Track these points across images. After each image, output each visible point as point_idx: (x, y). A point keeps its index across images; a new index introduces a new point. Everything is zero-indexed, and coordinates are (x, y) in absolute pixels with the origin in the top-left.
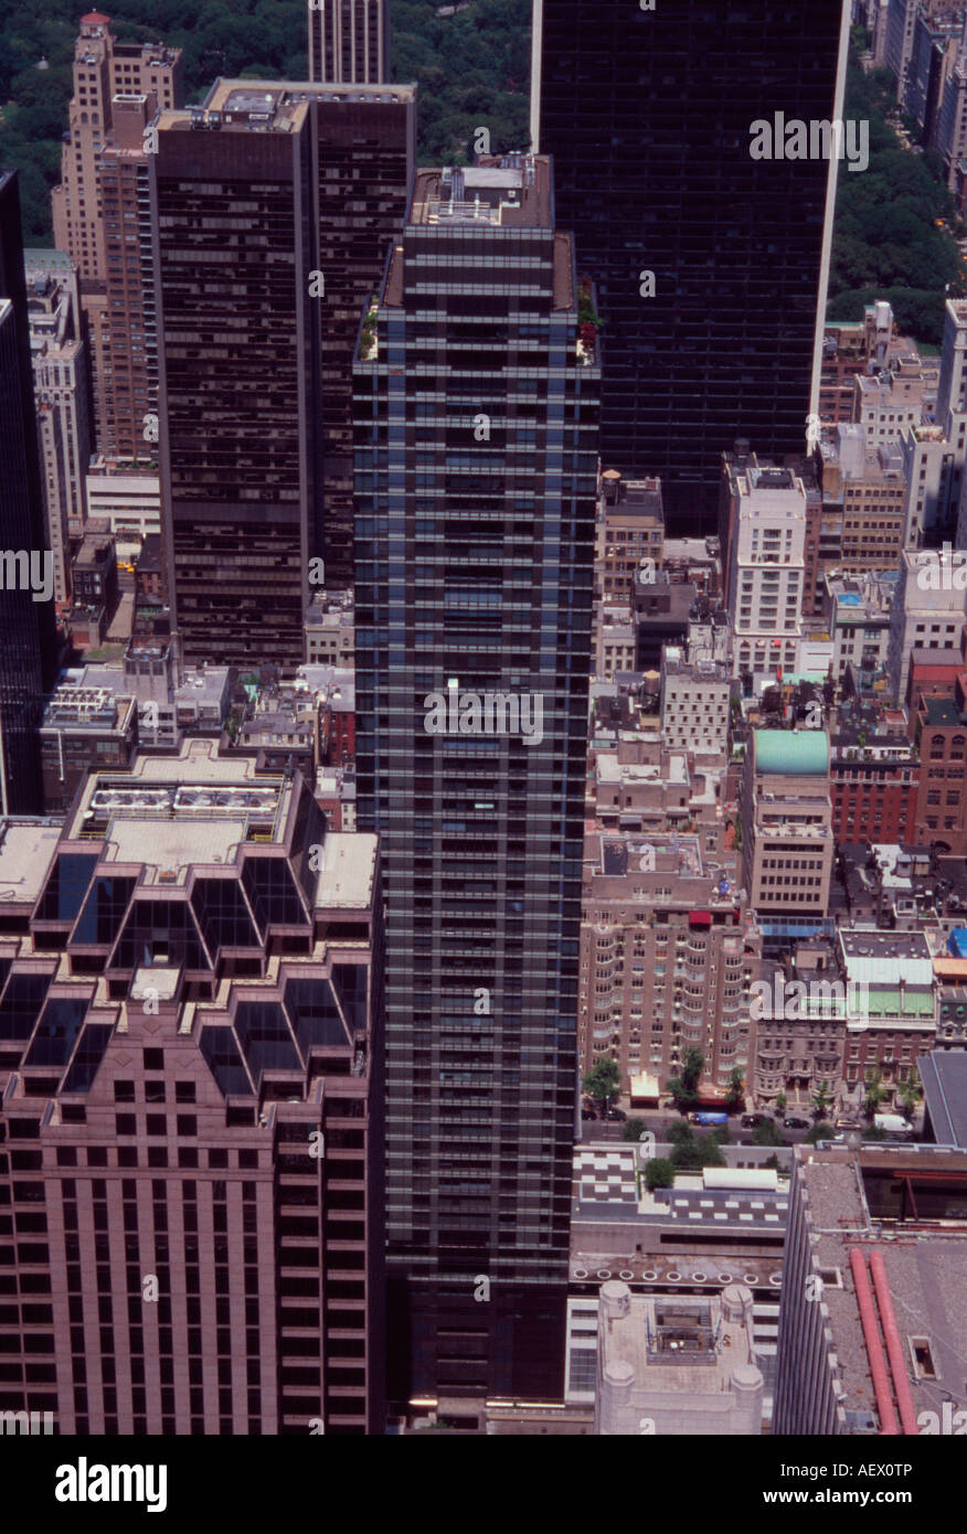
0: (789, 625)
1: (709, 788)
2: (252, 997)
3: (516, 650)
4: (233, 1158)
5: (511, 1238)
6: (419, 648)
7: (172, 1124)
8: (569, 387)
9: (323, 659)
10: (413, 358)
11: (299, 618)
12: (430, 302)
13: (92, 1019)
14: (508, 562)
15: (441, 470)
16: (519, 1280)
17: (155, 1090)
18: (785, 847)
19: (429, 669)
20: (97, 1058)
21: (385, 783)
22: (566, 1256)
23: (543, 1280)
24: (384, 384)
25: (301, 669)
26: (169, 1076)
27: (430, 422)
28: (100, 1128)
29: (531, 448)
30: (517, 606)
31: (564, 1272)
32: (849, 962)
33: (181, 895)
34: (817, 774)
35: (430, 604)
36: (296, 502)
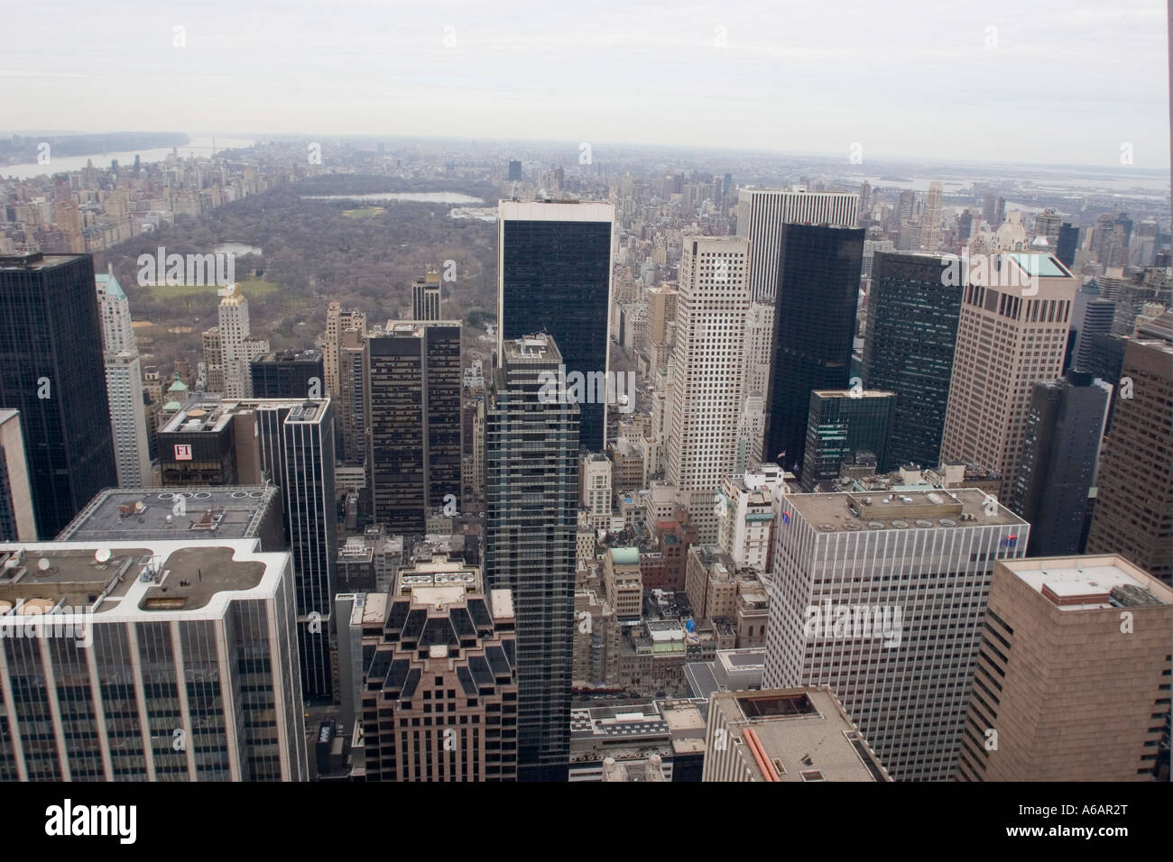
0: (607, 512)
1: (593, 572)
2: (473, 654)
3: (549, 517)
4: (470, 719)
5: (547, 748)
6: (512, 518)
7: (446, 707)
8: (569, 417)
9: (433, 532)
10: (511, 408)
11: (423, 517)
12: (516, 387)
13: (412, 667)
14: (546, 484)
15: (521, 450)
16: (550, 764)
17: (439, 694)
18: (625, 592)
19: (515, 526)
20: (416, 683)
21: (498, 572)
22: (569, 753)
23: (560, 763)
24: (499, 418)
25: (427, 536)
26: (445, 688)
27: (517, 432)
28: (418, 711)
29: (554, 440)
30: (549, 500)
31: (567, 759)
32: (652, 633)
33: (447, 615)
34: (635, 563)
35: (516, 501)
36: (422, 473)
